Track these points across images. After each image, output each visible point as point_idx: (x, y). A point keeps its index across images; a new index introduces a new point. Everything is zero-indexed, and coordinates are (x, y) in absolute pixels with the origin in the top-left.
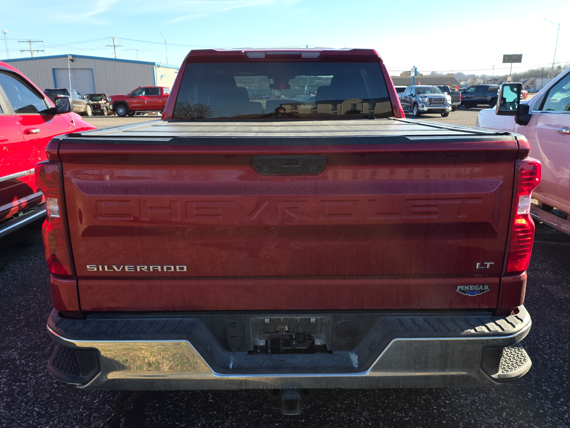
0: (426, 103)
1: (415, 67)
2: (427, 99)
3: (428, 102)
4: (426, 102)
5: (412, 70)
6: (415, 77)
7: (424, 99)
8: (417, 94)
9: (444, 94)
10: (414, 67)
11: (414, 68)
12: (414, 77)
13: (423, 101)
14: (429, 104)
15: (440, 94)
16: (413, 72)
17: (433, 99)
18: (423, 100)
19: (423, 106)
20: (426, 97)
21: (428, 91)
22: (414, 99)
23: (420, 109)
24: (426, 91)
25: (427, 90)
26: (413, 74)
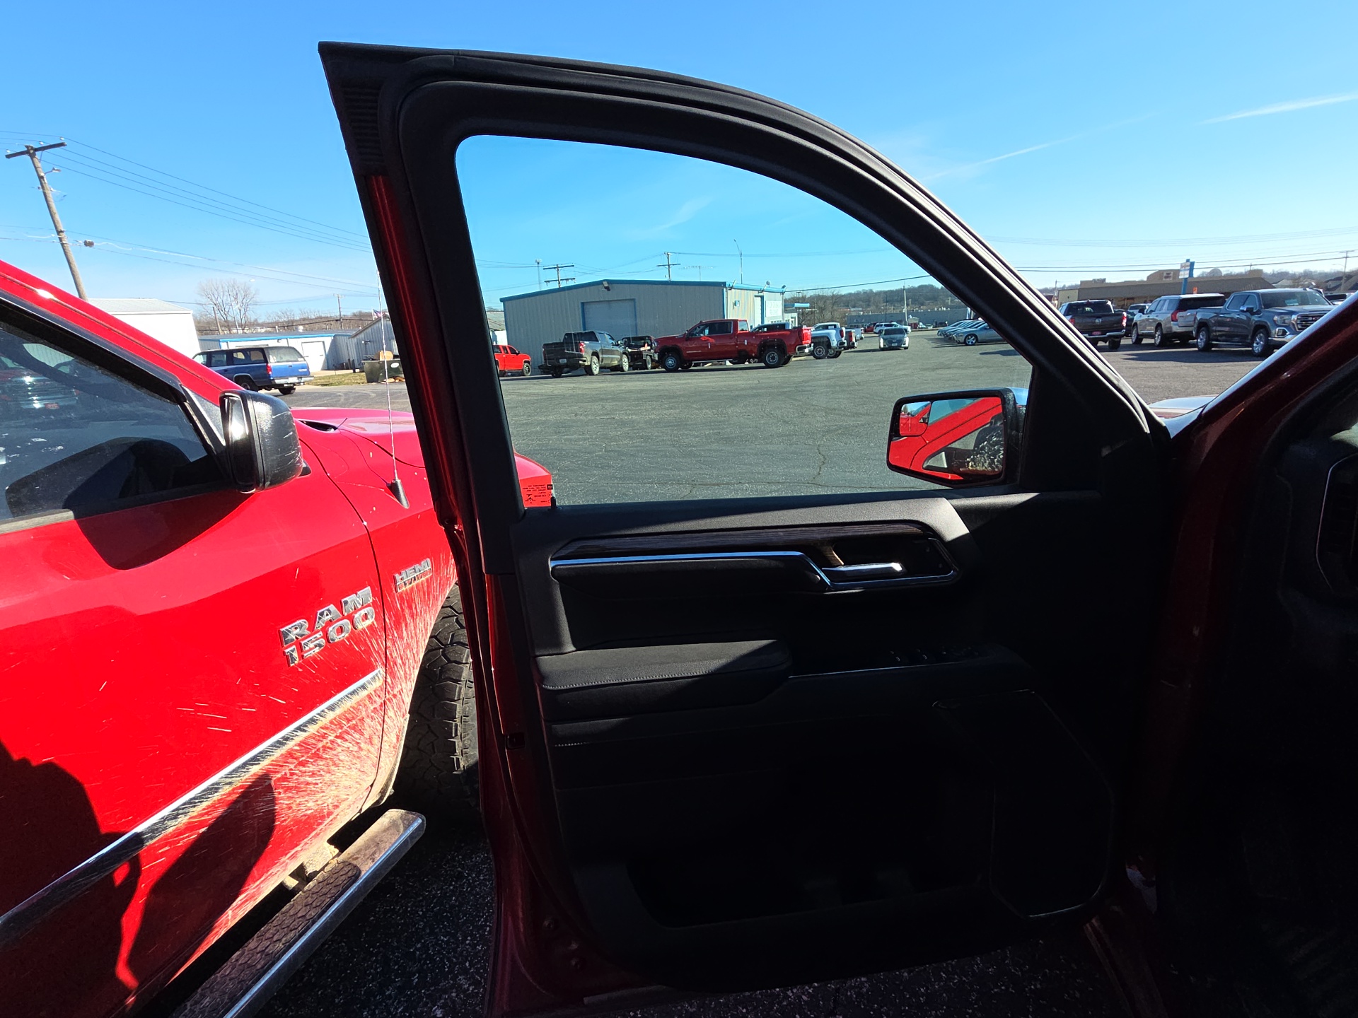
0: (1291, 326)
1: (1191, 261)
2: (1294, 317)
3: (1297, 324)
4: (1293, 324)
5: (1182, 267)
6: (1189, 280)
7: (1286, 317)
8: (1265, 308)
9: (1334, 304)
10: (1188, 261)
11: (1189, 264)
12: (1186, 279)
13: (1284, 323)
14: (1300, 327)
15: (1324, 304)
16: (1185, 270)
17: (1313, 317)
18: (1284, 320)
19: (1284, 333)
20: (1292, 313)
21: (1292, 300)
22: (1255, 318)
23: (1274, 339)
24: (1286, 301)
25: (1290, 299)
26: (1184, 275)
